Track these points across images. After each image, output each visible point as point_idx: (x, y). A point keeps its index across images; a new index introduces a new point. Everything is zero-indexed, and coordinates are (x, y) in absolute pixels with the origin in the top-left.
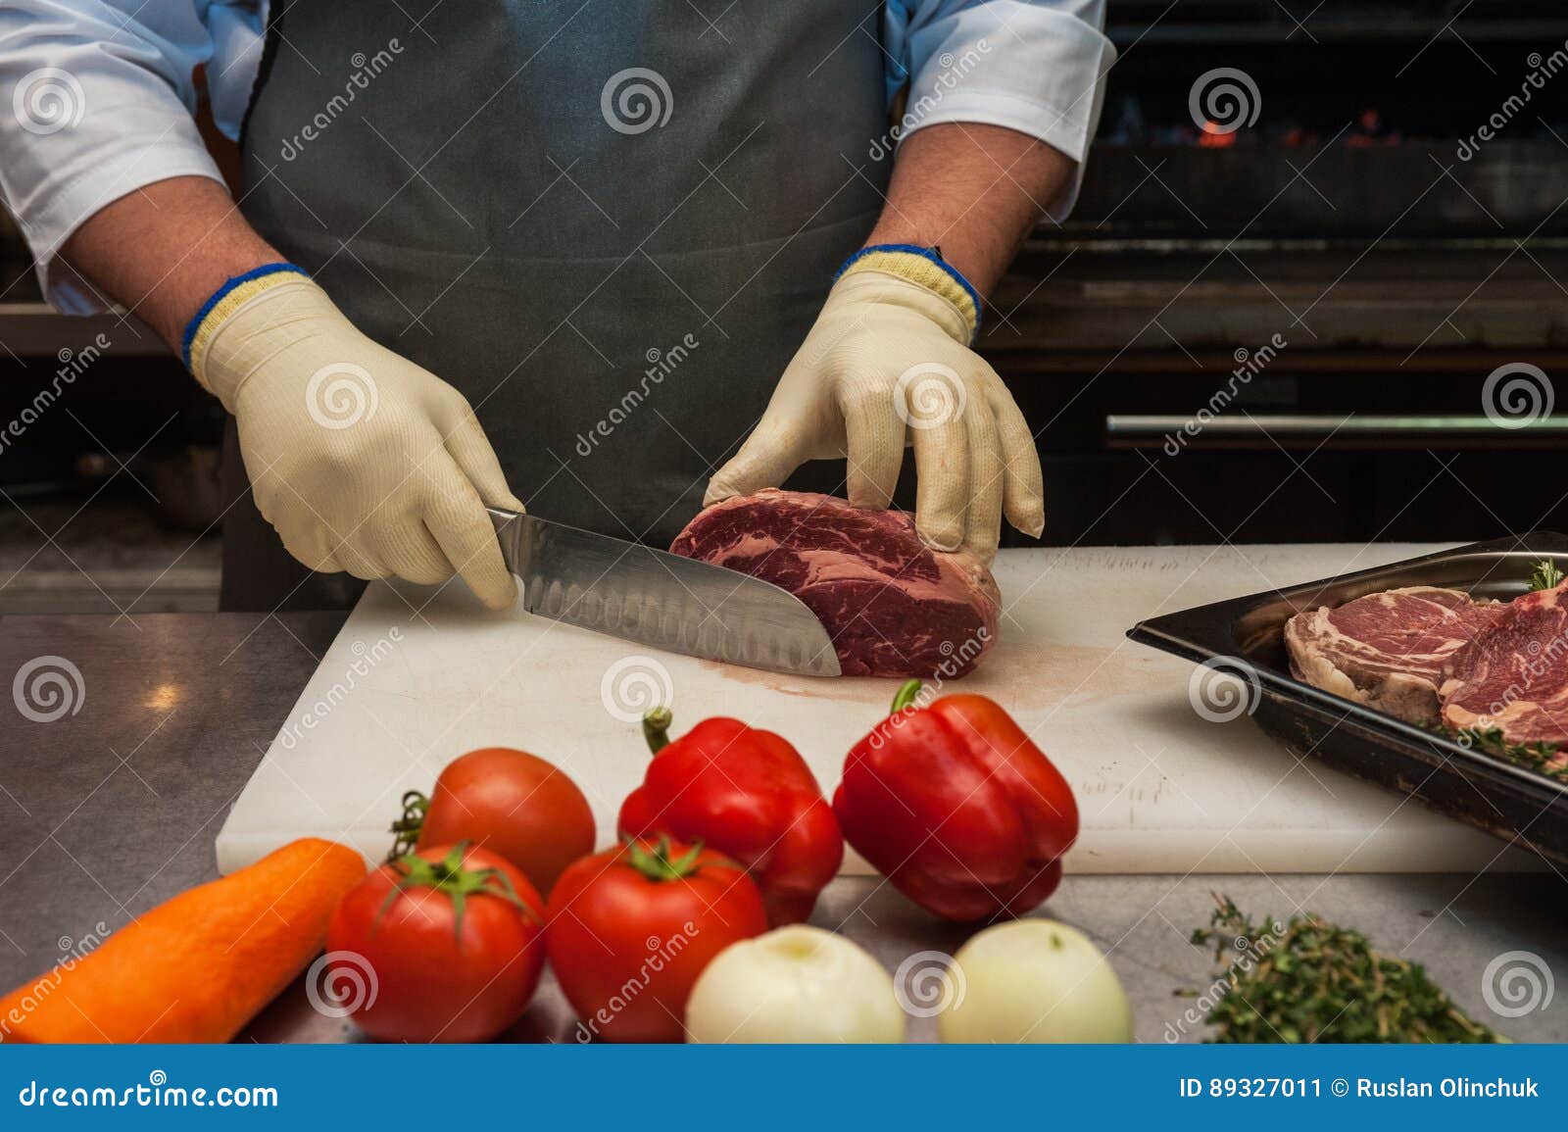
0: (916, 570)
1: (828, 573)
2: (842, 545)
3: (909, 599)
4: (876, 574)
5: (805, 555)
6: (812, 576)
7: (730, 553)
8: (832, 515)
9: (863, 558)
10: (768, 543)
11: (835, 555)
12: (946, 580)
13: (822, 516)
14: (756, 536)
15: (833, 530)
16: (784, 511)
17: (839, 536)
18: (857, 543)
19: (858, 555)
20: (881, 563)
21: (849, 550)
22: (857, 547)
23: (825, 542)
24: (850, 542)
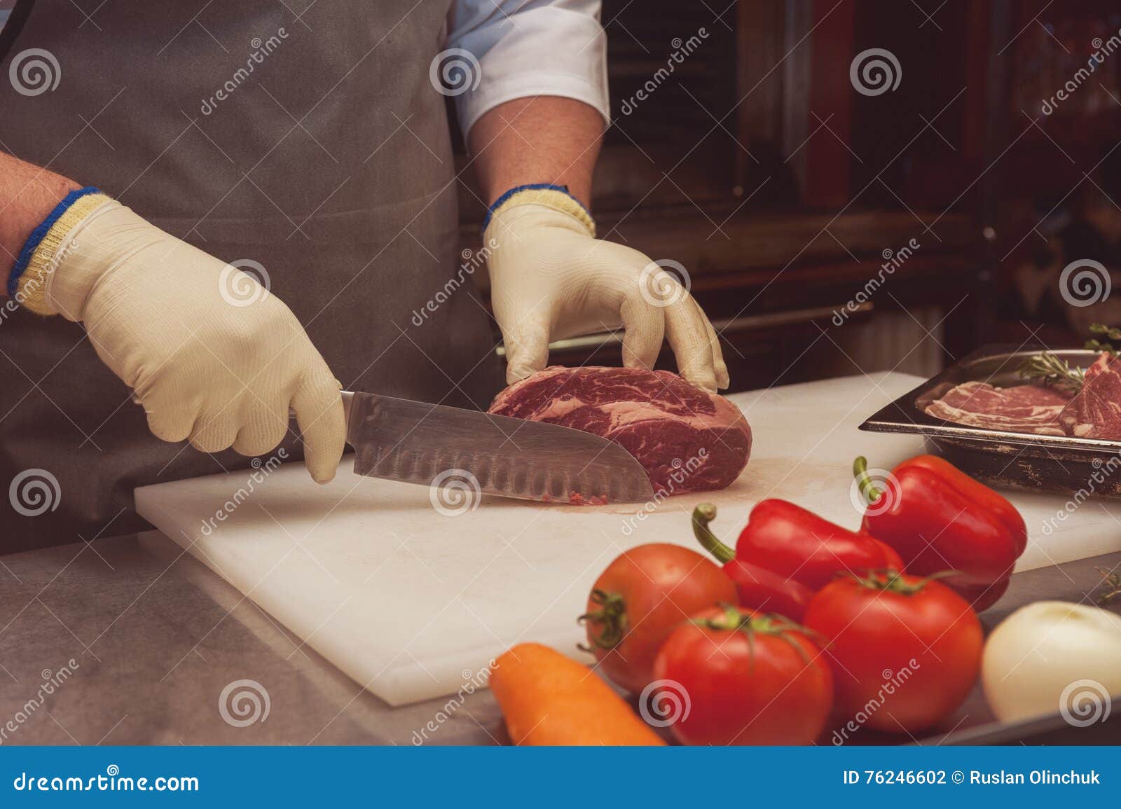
0: (696, 407)
1: (627, 418)
2: (635, 397)
3: (693, 430)
4: (665, 414)
5: (606, 407)
6: (614, 422)
7: (542, 416)
8: (626, 374)
9: (653, 403)
10: (575, 403)
11: (630, 404)
12: (720, 412)
13: (618, 376)
14: (564, 399)
15: (627, 386)
16: (586, 376)
17: (632, 390)
18: (648, 393)
19: (649, 401)
20: (668, 405)
21: (641, 399)
22: (648, 396)
23: (622, 395)
24: (641, 392)
